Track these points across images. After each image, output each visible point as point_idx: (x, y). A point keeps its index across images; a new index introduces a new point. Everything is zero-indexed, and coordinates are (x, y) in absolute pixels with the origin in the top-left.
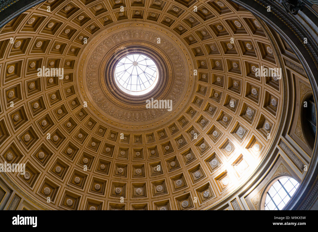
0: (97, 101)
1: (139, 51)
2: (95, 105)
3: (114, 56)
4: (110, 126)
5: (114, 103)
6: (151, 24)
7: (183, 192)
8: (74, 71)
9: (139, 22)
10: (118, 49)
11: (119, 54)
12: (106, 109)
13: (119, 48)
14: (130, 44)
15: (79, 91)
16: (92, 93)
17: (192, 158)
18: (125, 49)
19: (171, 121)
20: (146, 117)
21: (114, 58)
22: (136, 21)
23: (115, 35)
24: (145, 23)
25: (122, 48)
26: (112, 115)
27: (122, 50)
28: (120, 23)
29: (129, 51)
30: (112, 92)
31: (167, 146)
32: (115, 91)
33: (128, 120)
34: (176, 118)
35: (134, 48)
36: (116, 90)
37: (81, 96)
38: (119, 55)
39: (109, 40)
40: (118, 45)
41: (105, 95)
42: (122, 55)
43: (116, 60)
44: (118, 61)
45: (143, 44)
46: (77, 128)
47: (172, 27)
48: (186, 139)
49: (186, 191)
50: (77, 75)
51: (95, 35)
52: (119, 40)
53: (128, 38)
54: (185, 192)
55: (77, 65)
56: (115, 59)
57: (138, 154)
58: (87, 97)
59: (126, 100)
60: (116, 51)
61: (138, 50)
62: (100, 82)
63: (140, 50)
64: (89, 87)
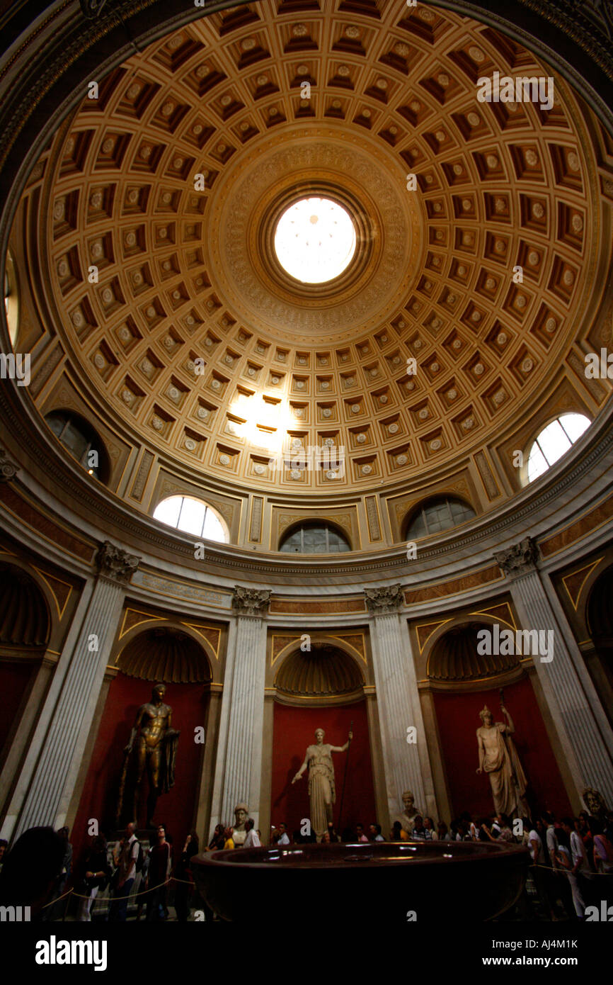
0: (287, 152)
1: (358, 259)
2: (283, 146)
3: (364, 212)
4: (227, 170)
5: (270, 188)
6: (402, 298)
7: (117, 351)
8: (372, 135)
9: (411, 282)
10: (375, 225)
11: (365, 223)
12: (264, 167)
13: (375, 228)
14: (376, 248)
15: (326, 125)
16: (308, 147)
17: (168, 348)
18: (370, 236)
19: (225, 299)
20: (233, 249)
21: (361, 213)
22: (416, 277)
23: (403, 233)
24: (408, 289)
25: (374, 233)
26: (249, 178)
27: (370, 231)
28: (423, 253)
29: (365, 242)
30: (294, 187)
31: (179, 294)
32: (296, 193)
33: (232, 212)
34: (231, 308)
35: (366, 253)
36: (297, 197)
37: (312, 125)
38: (362, 222)
39: (400, 219)
40: (382, 229)
41: (291, 173)
42: (361, 228)
43: (354, 213)
44: (352, 216)
45: (370, 270)
46: (247, 98)
47: (390, 329)
48: (197, 332)
49: (120, 356)
50: (361, 136)
51: (421, 204)
52: (391, 234)
53: (389, 250)
54: (117, 354)
55: (382, 144)
56: (357, 212)
57: (163, 233)
58: (305, 136)
59: (271, 212)
60: (372, 220)
61: (362, 258)
62: (326, 169)
63: (361, 261)
64: (324, 146)
